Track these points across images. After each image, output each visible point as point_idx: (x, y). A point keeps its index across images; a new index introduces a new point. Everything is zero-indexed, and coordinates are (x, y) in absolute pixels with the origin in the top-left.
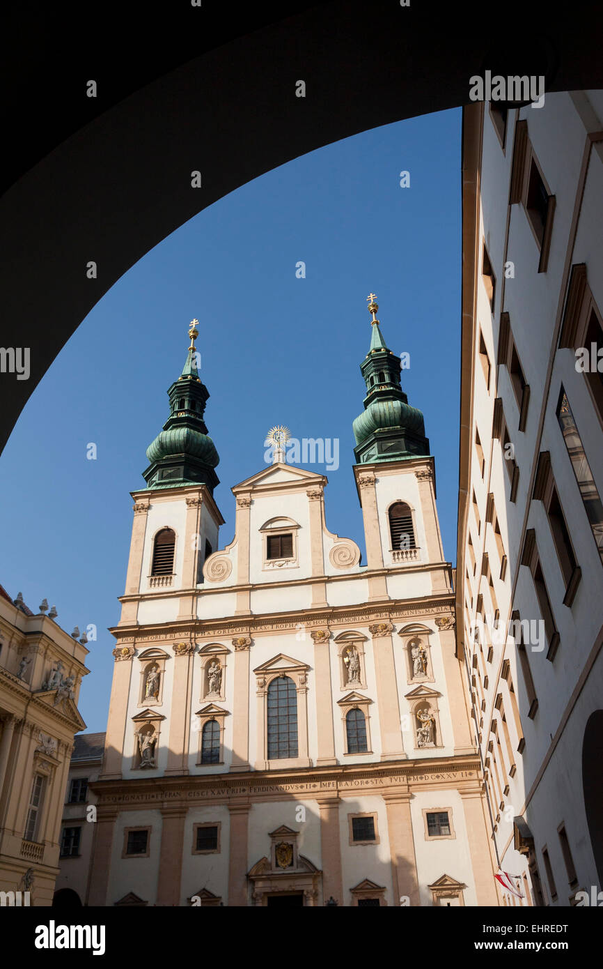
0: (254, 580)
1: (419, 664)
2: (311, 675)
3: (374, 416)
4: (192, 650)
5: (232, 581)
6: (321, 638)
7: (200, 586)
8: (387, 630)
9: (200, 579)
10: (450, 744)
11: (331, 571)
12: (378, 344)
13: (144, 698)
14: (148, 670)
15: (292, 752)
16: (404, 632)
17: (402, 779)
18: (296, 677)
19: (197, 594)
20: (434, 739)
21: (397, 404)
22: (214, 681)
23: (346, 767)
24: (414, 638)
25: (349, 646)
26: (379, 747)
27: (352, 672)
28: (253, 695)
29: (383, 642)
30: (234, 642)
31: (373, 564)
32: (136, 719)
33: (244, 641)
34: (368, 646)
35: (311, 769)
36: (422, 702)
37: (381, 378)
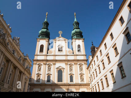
0: (56, 54)
1: (81, 69)
2: (65, 70)
3: (76, 31)
4: (46, 64)
5: (53, 54)
6: (67, 64)
7: (48, 54)
8: (77, 64)
9: (48, 53)
10: (85, 82)
11: (68, 54)
12: (76, 21)
13: (38, 71)
14: (39, 67)
15: (62, 81)
16: (79, 64)
17: (78, 86)
18: (62, 70)
19: (47, 55)
20: (83, 81)
21: (79, 30)
22: (49, 69)
23: (70, 84)
24: (81, 65)
25: (71, 66)
26: (75, 81)
27: (71, 70)
28: (56, 72)
29: (76, 66)
30: (53, 64)
31: (75, 54)
32: (37, 74)
33: (54, 64)
34: (74, 66)
35: (64, 84)
36: (82, 75)
37: (76, 26)
